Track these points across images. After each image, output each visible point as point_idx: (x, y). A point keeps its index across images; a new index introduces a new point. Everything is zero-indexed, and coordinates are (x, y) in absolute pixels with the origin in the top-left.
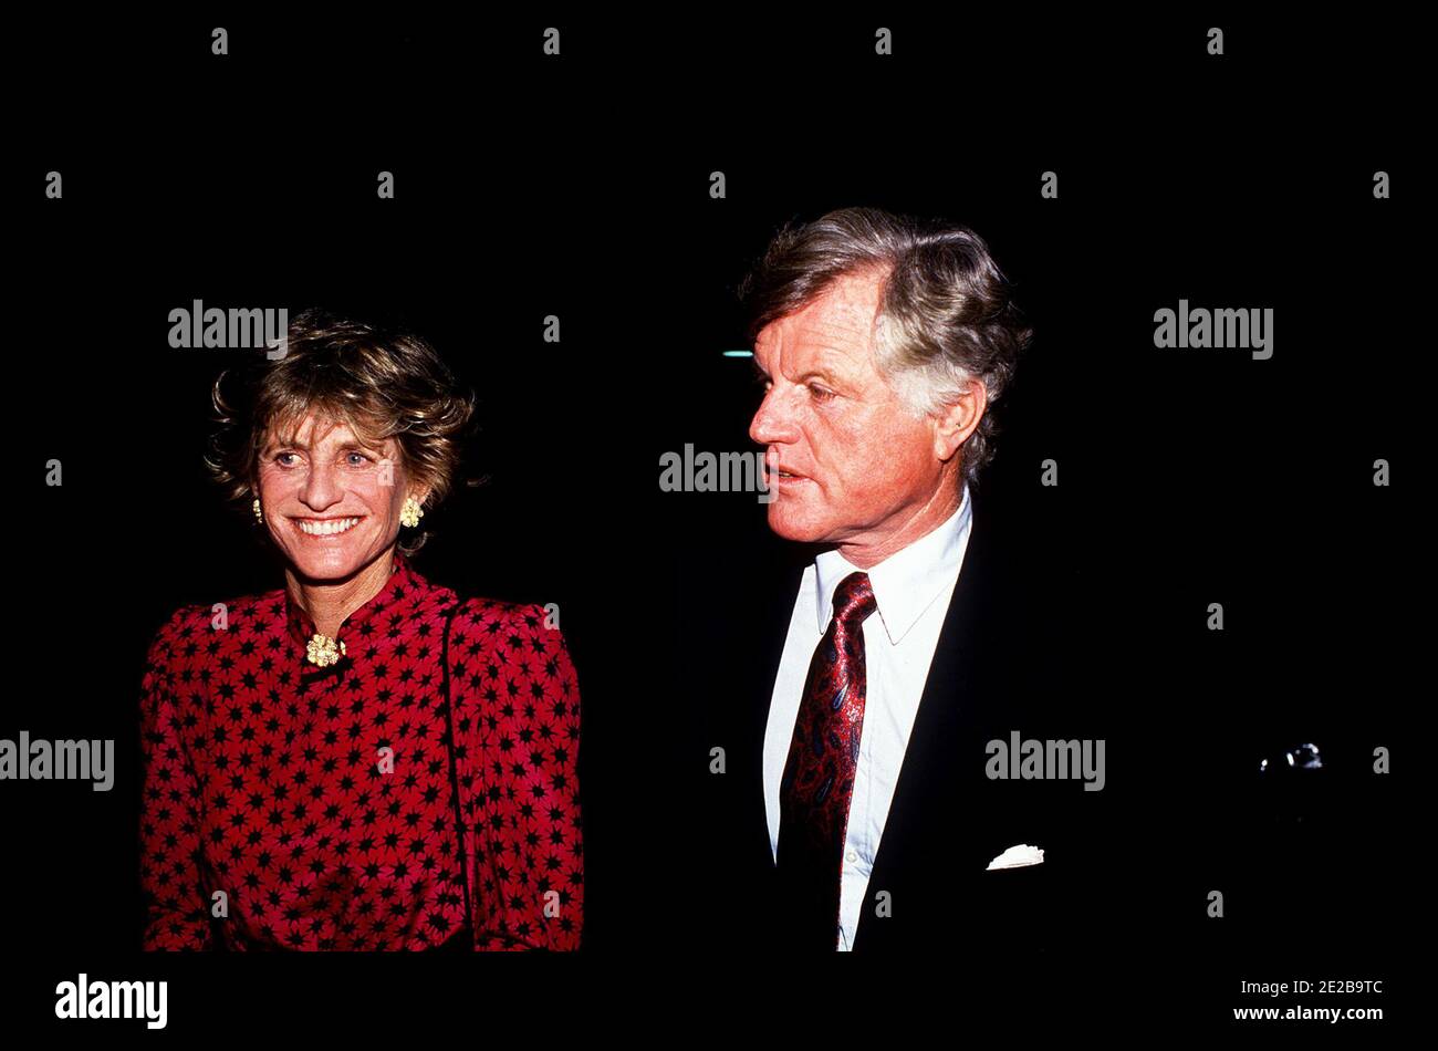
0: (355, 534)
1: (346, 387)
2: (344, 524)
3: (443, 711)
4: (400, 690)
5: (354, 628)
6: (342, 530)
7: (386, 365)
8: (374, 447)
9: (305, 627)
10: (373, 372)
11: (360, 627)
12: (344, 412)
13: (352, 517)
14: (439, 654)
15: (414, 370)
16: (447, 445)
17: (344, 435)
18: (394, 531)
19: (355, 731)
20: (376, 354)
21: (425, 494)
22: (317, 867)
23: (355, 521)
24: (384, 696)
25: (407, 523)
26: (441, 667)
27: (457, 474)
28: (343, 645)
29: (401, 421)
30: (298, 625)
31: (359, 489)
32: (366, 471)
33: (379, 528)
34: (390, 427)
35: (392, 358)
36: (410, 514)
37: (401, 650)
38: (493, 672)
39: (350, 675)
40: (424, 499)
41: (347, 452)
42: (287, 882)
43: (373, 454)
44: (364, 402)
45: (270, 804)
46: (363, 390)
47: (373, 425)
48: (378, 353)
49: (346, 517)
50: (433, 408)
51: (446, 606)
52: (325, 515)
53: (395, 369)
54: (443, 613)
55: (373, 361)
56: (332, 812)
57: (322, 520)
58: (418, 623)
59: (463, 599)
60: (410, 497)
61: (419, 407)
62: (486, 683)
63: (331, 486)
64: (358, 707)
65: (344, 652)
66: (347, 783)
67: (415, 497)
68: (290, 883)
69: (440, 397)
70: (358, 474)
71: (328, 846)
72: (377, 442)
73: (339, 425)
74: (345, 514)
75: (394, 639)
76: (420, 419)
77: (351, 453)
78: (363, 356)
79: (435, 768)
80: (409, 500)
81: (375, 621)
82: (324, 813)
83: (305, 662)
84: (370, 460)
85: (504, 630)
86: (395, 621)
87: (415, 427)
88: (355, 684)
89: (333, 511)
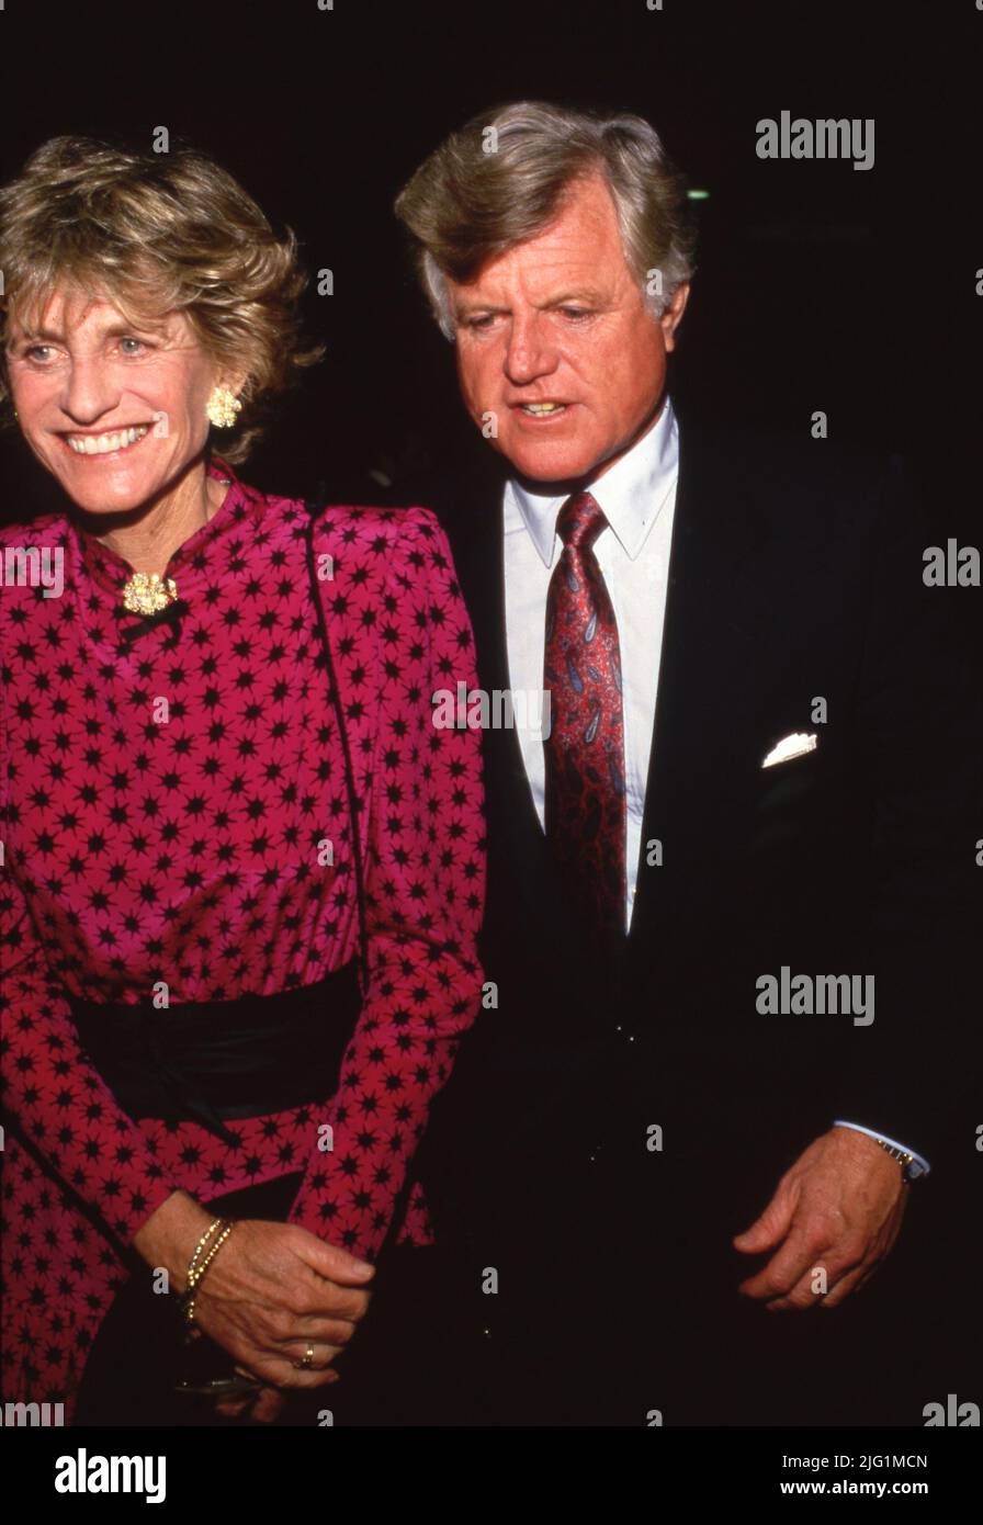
0: (145, 449)
1: (101, 246)
2: (126, 437)
3: (323, 661)
4: (264, 641)
5: (185, 561)
6: (124, 443)
7: (156, 211)
8: (152, 330)
9: (111, 569)
10: (140, 224)
11: (193, 559)
12: (102, 283)
13: (137, 426)
14: (307, 587)
15: (201, 215)
16: (258, 314)
17: (110, 317)
18: (201, 437)
19: (211, 698)
20: (141, 197)
21: (240, 380)
22: (193, 879)
23: (142, 431)
24: (243, 649)
25: (218, 423)
26: (312, 604)
27: (278, 352)
28: (172, 584)
29: (186, 287)
30: (100, 566)
31: (141, 386)
32: (146, 361)
33: (175, 437)
34: (171, 297)
35: (165, 201)
36: (222, 407)
37: (253, 588)
38: (391, 604)
39: (189, 626)
40: (238, 389)
41: (116, 339)
42: (150, 901)
43: (153, 338)
44: (129, 268)
45: (108, 797)
46: (126, 252)
47: (148, 297)
48: (142, 194)
49: (127, 427)
50: (233, 264)
51: (296, 524)
52: (97, 426)
53: (170, 216)
54: (297, 534)
55: (138, 207)
56: (196, 806)
57: (96, 434)
58: (267, 550)
59: (316, 513)
60: (218, 386)
61: (208, 262)
62: (383, 617)
63: (101, 386)
64: (209, 666)
65: (174, 594)
66: (212, 767)
67: (226, 386)
68: (154, 904)
69: (241, 247)
70: (136, 366)
71: (204, 852)
72: (157, 322)
73: (97, 303)
74: (123, 423)
75: (239, 574)
76: (212, 281)
77: (122, 337)
78: (122, 202)
79: (324, 735)
80: (217, 390)
81: (212, 549)
82: (185, 808)
83: (121, 612)
84: (152, 346)
85: (396, 546)
86: (236, 547)
87: (208, 293)
88: (201, 637)
89: (109, 420)
